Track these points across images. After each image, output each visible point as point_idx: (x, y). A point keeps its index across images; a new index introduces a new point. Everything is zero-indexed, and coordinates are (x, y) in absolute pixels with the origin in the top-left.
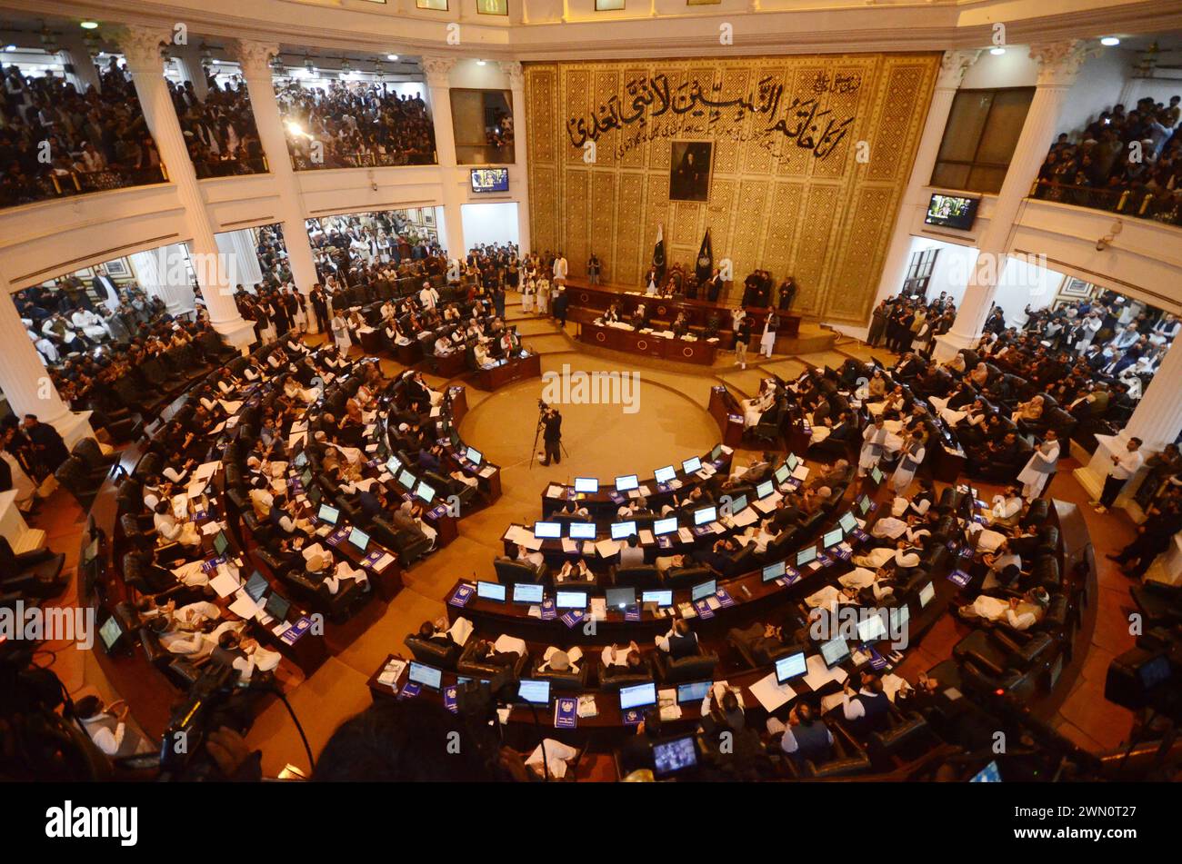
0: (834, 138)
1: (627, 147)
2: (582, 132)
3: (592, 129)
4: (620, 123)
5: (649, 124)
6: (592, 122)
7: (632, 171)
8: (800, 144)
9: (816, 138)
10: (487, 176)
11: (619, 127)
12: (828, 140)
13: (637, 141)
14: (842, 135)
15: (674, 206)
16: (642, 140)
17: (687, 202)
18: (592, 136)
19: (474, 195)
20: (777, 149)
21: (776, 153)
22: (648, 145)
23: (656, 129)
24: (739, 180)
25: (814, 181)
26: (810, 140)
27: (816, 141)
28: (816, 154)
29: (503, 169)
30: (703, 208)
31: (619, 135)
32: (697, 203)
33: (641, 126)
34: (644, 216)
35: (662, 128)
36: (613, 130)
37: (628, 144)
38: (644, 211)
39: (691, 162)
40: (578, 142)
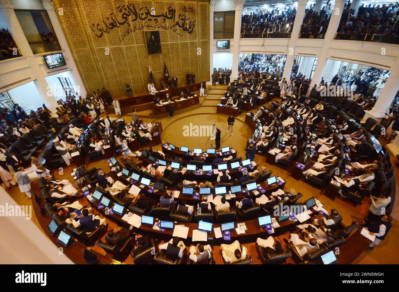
0: (192, 27)
1: (125, 35)
2: (100, 30)
3: (104, 28)
4: (118, 25)
5: (131, 25)
6: (104, 25)
7: (130, 45)
8: (184, 29)
9: (188, 26)
10: (53, 59)
11: (118, 27)
12: (191, 28)
13: (128, 33)
14: (194, 26)
15: (150, 57)
16: (130, 32)
17: (155, 55)
18: (106, 32)
19: (50, 71)
20: (178, 31)
21: (178, 33)
22: (133, 34)
23: (135, 27)
24: (169, 44)
25: (190, 41)
26: (186, 28)
27: (188, 28)
28: (189, 33)
29: (59, 54)
30: (161, 56)
31: (119, 30)
32: (158, 54)
33: (128, 26)
34: (139, 63)
35: (137, 26)
36: (115, 28)
37: (124, 34)
38: (139, 61)
39: (153, 39)
40: (99, 35)
